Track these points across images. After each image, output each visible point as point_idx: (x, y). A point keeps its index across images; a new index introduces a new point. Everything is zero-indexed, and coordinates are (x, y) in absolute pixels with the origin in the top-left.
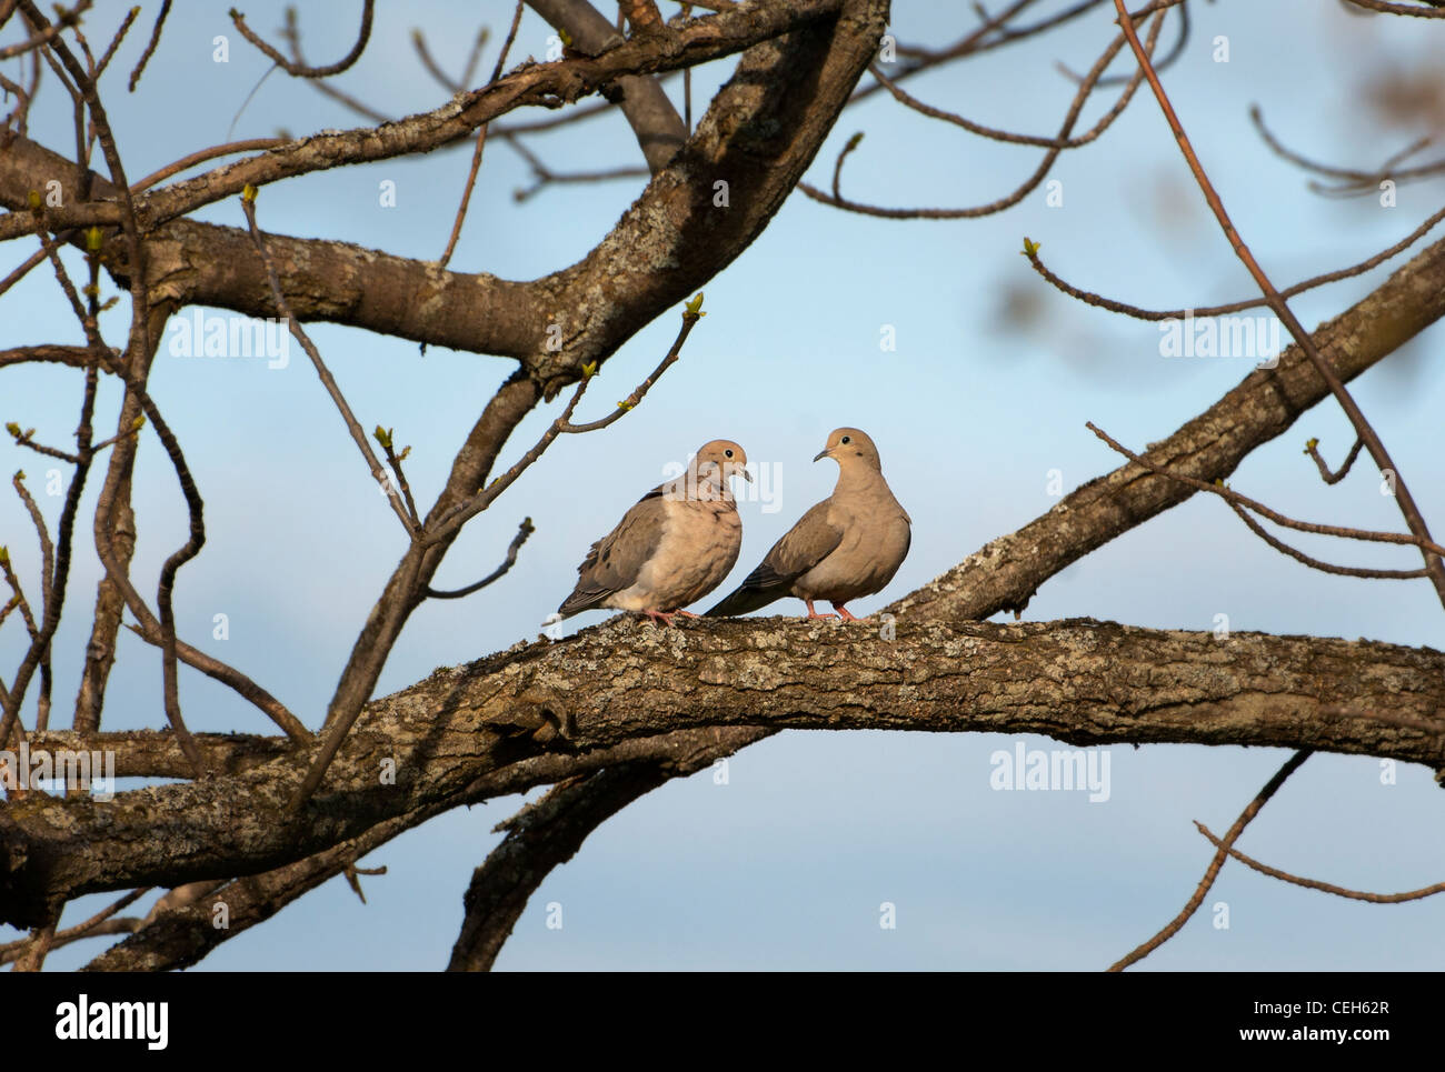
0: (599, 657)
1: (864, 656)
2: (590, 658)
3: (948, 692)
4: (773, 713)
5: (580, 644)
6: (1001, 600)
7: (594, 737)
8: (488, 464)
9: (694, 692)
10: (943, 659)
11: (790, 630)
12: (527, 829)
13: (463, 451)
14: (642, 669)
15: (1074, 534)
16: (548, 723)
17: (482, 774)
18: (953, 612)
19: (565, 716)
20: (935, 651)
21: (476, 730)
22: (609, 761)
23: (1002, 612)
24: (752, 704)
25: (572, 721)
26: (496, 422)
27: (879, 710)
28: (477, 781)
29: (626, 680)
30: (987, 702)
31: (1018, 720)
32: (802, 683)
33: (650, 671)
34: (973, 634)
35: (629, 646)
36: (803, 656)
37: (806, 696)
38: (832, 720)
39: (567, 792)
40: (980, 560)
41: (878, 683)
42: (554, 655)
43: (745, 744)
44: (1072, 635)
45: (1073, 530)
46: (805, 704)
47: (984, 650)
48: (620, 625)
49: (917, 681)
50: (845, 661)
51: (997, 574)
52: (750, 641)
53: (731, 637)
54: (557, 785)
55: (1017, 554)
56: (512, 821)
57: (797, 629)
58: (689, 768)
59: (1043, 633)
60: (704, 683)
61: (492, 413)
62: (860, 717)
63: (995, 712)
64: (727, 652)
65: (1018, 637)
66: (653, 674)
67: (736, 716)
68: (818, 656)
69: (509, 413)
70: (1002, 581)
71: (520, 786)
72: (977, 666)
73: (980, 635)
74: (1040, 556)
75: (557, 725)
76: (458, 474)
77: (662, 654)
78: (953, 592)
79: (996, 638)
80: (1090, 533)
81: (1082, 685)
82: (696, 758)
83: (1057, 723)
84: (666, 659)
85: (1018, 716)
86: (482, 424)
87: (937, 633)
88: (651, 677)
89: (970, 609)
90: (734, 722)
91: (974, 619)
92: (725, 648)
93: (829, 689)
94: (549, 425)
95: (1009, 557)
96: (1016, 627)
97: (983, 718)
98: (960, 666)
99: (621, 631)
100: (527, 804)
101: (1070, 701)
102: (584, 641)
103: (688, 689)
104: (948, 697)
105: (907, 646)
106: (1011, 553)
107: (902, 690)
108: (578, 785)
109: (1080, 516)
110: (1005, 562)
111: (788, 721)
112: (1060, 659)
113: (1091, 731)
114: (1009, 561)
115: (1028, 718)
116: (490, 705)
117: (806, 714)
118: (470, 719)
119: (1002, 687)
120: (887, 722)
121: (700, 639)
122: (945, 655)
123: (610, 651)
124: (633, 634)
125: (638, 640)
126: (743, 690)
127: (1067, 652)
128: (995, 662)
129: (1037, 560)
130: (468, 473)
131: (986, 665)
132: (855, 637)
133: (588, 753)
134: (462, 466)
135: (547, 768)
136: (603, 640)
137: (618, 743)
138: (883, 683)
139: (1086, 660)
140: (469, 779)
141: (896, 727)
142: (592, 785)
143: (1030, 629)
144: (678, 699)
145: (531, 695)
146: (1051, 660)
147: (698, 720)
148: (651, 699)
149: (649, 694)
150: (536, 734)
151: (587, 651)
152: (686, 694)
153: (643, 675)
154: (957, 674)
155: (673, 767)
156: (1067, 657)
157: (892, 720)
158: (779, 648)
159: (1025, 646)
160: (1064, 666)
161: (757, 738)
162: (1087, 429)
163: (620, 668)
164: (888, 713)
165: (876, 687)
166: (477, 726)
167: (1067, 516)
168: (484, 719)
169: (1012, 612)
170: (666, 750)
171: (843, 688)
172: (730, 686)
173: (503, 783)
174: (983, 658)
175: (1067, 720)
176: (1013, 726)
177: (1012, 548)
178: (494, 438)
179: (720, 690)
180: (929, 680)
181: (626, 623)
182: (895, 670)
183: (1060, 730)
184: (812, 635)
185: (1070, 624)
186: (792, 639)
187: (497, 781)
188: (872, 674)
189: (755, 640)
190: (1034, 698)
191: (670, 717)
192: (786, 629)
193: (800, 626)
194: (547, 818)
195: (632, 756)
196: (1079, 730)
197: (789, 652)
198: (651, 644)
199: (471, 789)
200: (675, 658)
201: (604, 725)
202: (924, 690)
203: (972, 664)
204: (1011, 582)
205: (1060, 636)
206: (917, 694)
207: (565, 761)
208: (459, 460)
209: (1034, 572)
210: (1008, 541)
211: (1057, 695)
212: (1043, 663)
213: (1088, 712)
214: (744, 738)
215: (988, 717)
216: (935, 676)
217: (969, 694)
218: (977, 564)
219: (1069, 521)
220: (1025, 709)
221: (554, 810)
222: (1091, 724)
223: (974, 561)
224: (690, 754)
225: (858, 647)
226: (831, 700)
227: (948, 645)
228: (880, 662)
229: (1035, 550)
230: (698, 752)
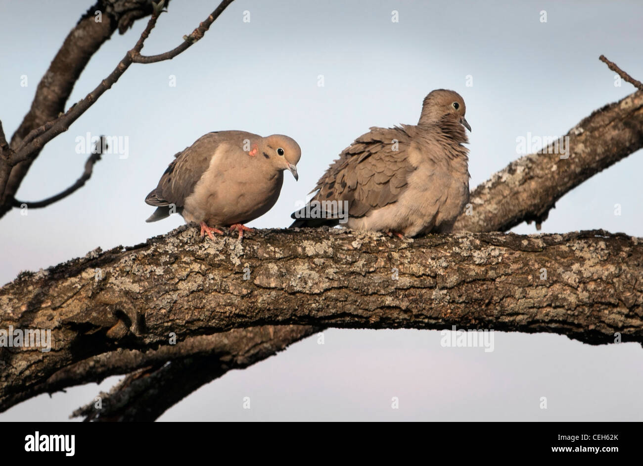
0: (165, 263)
1: (402, 264)
2: (158, 265)
3: (476, 295)
4: (320, 314)
5: (149, 252)
6: (524, 213)
7: (161, 334)
8: (68, 89)
9: (250, 295)
10: (472, 267)
11: (336, 240)
12: (102, 415)
13: (46, 77)
14: (204, 274)
15: (589, 154)
16: (120, 322)
17: (62, 367)
18: (481, 223)
19: (135, 316)
20: (464, 259)
21: (56, 328)
22: (175, 354)
23: (524, 223)
24: (302, 305)
25: (142, 320)
26: (76, 51)
27: (415, 311)
28: (59, 372)
29: (190, 284)
30: (511, 305)
31: (538, 321)
32: (347, 287)
33: (211, 276)
34: (499, 244)
35: (192, 253)
36: (347, 263)
37: (350, 299)
38: (373, 320)
39: (137, 382)
40: (506, 177)
41: (414, 287)
42: (126, 261)
43: (295, 340)
44: (586, 246)
45: (588, 150)
46: (349, 306)
47: (508, 258)
48: (184, 234)
49: (448, 285)
50: (384, 267)
51: (521, 189)
52: (300, 250)
53: (283, 245)
54: (128, 375)
55: (538, 171)
56: (88, 407)
57: (343, 239)
58: (246, 361)
59: (560, 243)
60: (259, 287)
61: (72, 43)
62: (398, 318)
63: (517, 314)
64: (280, 259)
65: (539, 247)
66: (213, 279)
67: (288, 316)
68: (361, 263)
69: (87, 44)
70: (524, 196)
71: (97, 377)
72: (502, 272)
73: (504, 245)
74: (559, 174)
75: (128, 323)
76: (41, 98)
77: (222, 260)
78: (481, 205)
79: (519, 248)
80: (603, 153)
81: (595, 290)
82: (252, 352)
83: (572, 324)
84: (225, 265)
85: (538, 317)
86: (63, 53)
87: (466, 243)
88: (212, 281)
89: (497, 219)
90: (286, 322)
91: (499, 231)
92: (278, 256)
93: (370, 292)
94: (123, 56)
95: (531, 174)
96: (537, 238)
97: (507, 319)
98: (487, 273)
99: (185, 240)
100: (101, 393)
101: (585, 304)
102: (152, 248)
103: (245, 292)
104: (476, 300)
105: (440, 255)
106: (533, 170)
107: (435, 294)
108: (147, 376)
109: (595, 138)
110: (527, 178)
111: (333, 321)
112: (576, 267)
113: (603, 331)
114: (531, 178)
115: (547, 319)
116: (68, 306)
117: (350, 315)
118: (51, 318)
119: (524, 291)
120: (422, 322)
121: (255, 247)
122: (474, 263)
123: (176, 258)
124: (196, 243)
125: (200, 248)
126: (294, 293)
127: (581, 260)
128: (518, 269)
129: (557, 177)
130: (50, 97)
131: (510, 271)
132: (393, 246)
133: (156, 348)
134: (45, 91)
135: (120, 360)
136: (169, 248)
137: (183, 340)
138: (418, 288)
139: (598, 267)
140: (49, 371)
141: (429, 327)
142: (159, 376)
143: (549, 240)
144: (236, 301)
145: (105, 297)
146: (568, 267)
147: (254, 320)
148: (211, 301)
149: (210, 297)
150: (109, 332)
151: (154, 259)
152: (243, 297)
153: (205, 279)
154: (484, 280)
155: (232, 361)
156: (582, 265)
157: (426, 321)
158: (326, 256)
159: (544, 255)
160: (580, 272)
161: (307, 335)
162: (601, 62)
163: (185, 273)
164: (422, 315)
165: (412, 291)
166: (57, 324)
167: (583, 138)
168: (64, 317)
169: (534, 223)
170: (225, 345)
171: (383, 292)
172: (282, 289)
173: (81, 374)
174: (507, 266)
175: (582, 321)
176: (533, 326)
177: (534, 166)
178: (74, 65)
179: (273, 293)
180: (459, 284)
181: (190, 233)
182: (428, 276)
183: (575, 330)
184: (355, 244)
185: (585, 236)
186: (337, 248)
187: (75, 372)
188: (408, 279)
189: (304, 249)
190: (552, 301)
191: (228, 317)
192: (332, 239)
193: (345, 236)
194: (120, 405)
195: (196, 350)
196: (592, 330)
197: (335, 259)
198: (212, 251)
199: (52, 379)
200: (234, 265)
201: (170, 324)
202: (455, 294)
203: (498, 271)
204: (533, 196)
205: (576, 246)
206: (448, 297)
207: (135, 355)
208: (42, 85)
209: (553, 188)
210: (530, 160)
211: (572, 299)
212: (561, 270)
213: (600, 314)
214: (294, 335)
215: (511, 319)
216: (464, 282)
217: (495, 298)
218: (503, 180)
219: (584, 142)
220: (544, 311)
221: (125, 398)
222: (603, 325)
223: (500, 178)
224: (247, 348)
225: (396, 255)
226: (372, 302)
227: (476, 254)
228: (415, 268)
229: (555, 168)
230: (255, 346)
